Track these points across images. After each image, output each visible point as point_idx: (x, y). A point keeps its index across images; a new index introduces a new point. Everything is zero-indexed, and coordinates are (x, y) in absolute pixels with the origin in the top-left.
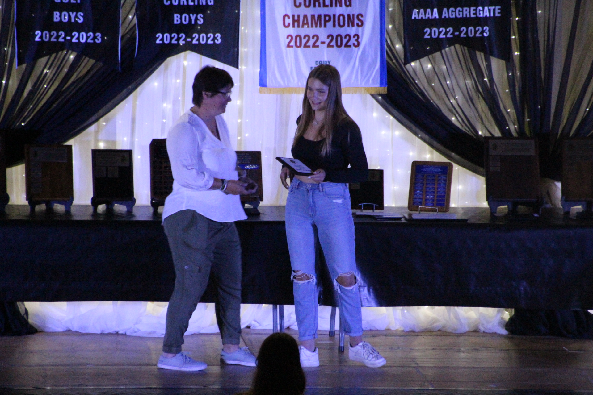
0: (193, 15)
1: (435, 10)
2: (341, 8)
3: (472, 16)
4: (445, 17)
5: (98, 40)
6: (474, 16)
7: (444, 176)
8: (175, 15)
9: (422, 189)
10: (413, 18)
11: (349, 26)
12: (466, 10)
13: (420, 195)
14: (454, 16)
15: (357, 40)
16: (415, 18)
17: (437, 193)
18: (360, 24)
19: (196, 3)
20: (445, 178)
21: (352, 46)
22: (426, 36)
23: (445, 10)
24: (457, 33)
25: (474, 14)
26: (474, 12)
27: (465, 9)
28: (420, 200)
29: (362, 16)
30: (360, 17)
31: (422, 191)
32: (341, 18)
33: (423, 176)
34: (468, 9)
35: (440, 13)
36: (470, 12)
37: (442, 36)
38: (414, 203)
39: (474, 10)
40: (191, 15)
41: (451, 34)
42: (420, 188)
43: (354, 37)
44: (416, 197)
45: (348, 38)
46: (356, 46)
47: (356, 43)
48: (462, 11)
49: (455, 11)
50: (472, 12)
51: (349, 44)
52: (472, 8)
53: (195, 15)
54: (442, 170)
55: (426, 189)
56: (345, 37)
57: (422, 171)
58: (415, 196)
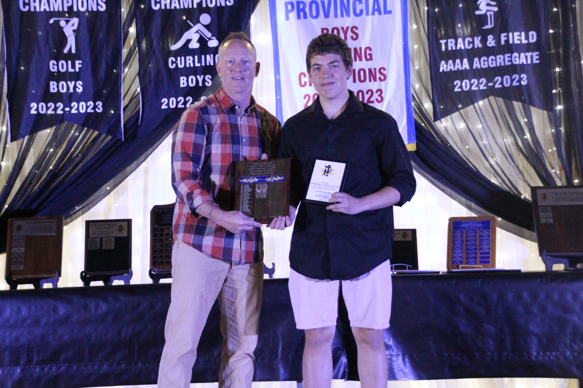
0: (200, 77)
1: (465, 61)
2: (361, 62)
3: (507, 63)
4: (477, 67)
5: (99, 109)
6: (510, 63)
7: (487, 231)
8: (181, 78)
9: (462, 247)
10: (441, 70)
11: (370, 81)
12: (500, 58)
13: (460, 253)
14: (486, 66)
15: (380, 95)
16: (443, 70)
17: (480, 250)
18: (382, 78)
19: (203, 64)
20: (488, 233)
21: (375, 101)
22: (457, 89)
23: (476, 60)
24: (490, 84)
25: (509, 61)
26: (509, 59)
27: (498, 57)
28: (461, 259)
29: (384, 69)
30: (382, 71)
31: (462, 249)
32: (362, 72)
33: (462, 233)
34: (502, 56)
35: (471, 63)
36: (504, 60)
37: (474, 88)
38: (453, 262)
39: (509, 57)
40: (198, 77)
41: (484, 86)
42: (460, 246)
43: (377, 92)
44: (456, 256)
45: (370, 93)
46: (379, 102)
47: (379, 99)
48: (496, 60)
49: (488, 61)
50: (507, 59)
51: (371, 100)
52: (507, 55)
53: (202, 76)
54: (484, 225)
55: (466, 246)
56: (367, 93)
57: (461, 227)
58: (454, 255)
